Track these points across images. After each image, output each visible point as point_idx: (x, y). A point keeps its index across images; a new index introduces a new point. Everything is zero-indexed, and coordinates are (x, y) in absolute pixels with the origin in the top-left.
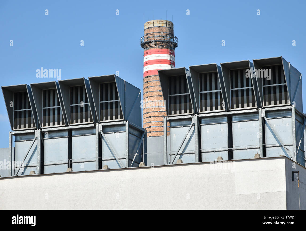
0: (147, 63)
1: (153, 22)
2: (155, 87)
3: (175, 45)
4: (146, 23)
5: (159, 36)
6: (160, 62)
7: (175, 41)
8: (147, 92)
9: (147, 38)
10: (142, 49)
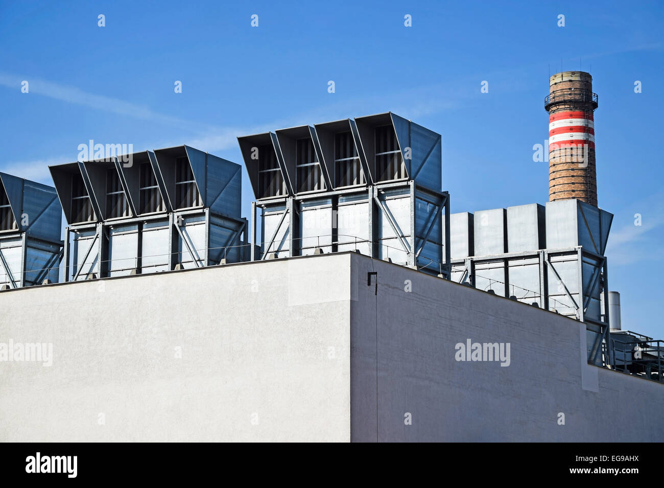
0: (554, 132)
1: (562, 75)
2: (565, 164)
3: (595, 105)
4: (552, 77)
5: (570, 94)
6: (571, 129)
7: (593, 100)
8: (554, 172)
9: (554, 98)
10: (546, 112)
